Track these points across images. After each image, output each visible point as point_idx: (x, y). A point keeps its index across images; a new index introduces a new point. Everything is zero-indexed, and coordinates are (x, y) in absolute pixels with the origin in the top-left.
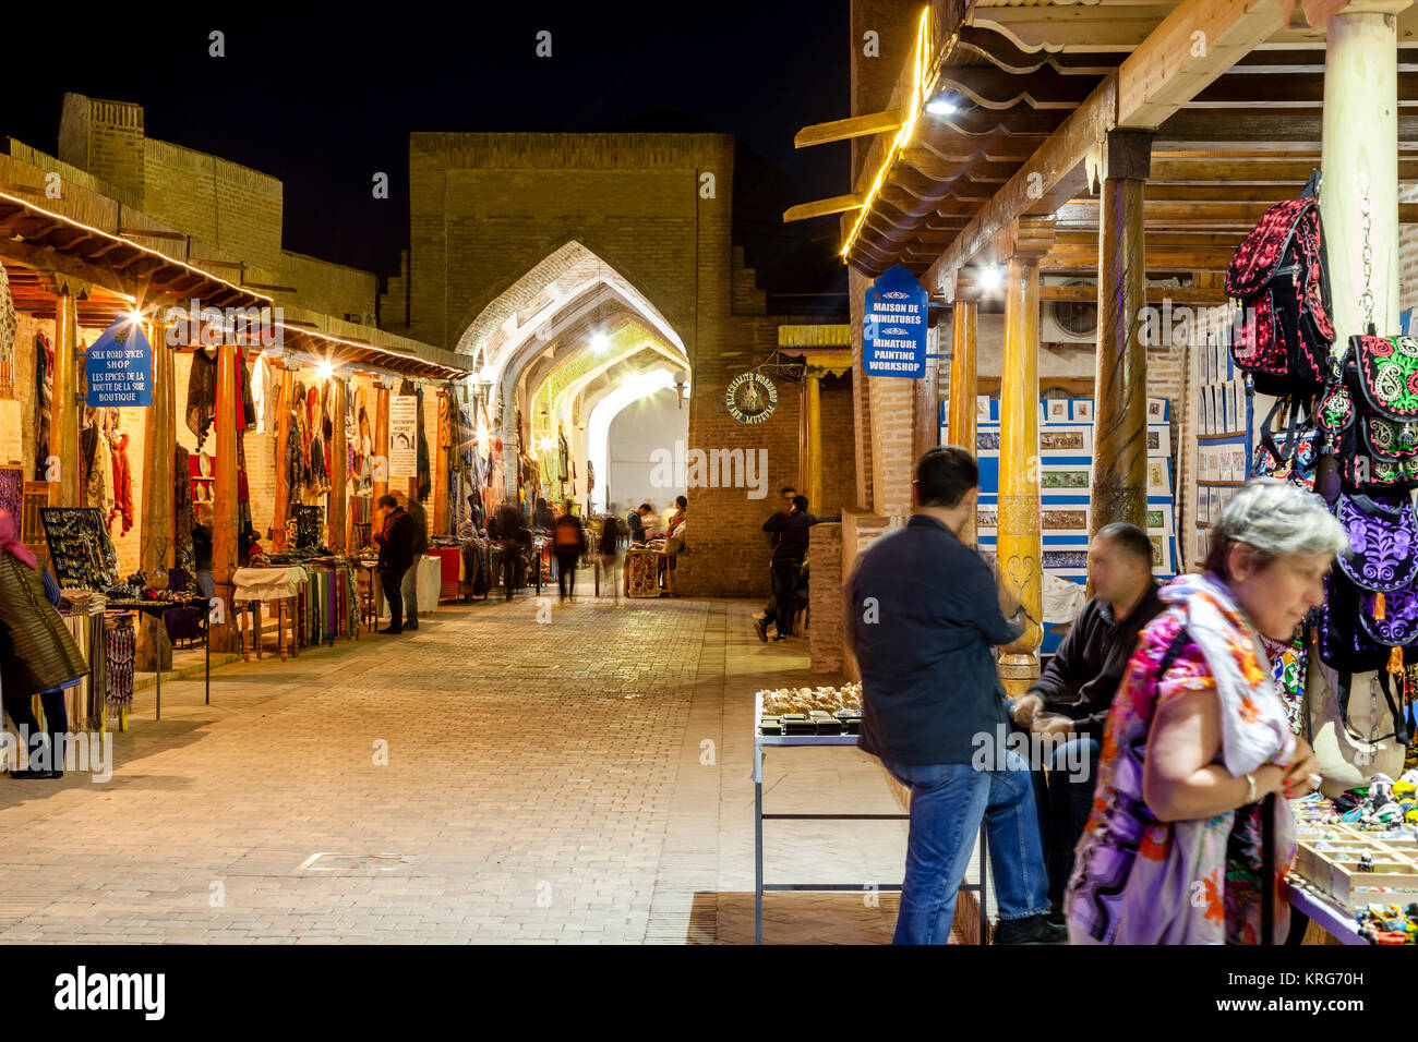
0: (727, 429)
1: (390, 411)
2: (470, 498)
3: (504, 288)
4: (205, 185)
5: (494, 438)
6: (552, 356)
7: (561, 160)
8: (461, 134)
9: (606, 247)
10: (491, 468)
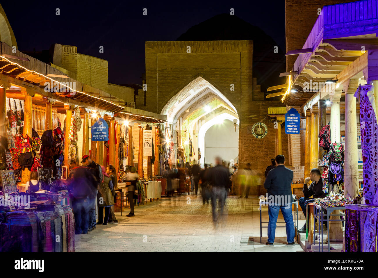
0: (252, 139)
1: (144, 135)
2: (165, 162)
3: (177, 92)
4: (87, 65)
5: (171, 142)
6: (188, 112)
7: (195, 50)
8: (162, 42)
9: (210, 79)
10: (170, 152)
